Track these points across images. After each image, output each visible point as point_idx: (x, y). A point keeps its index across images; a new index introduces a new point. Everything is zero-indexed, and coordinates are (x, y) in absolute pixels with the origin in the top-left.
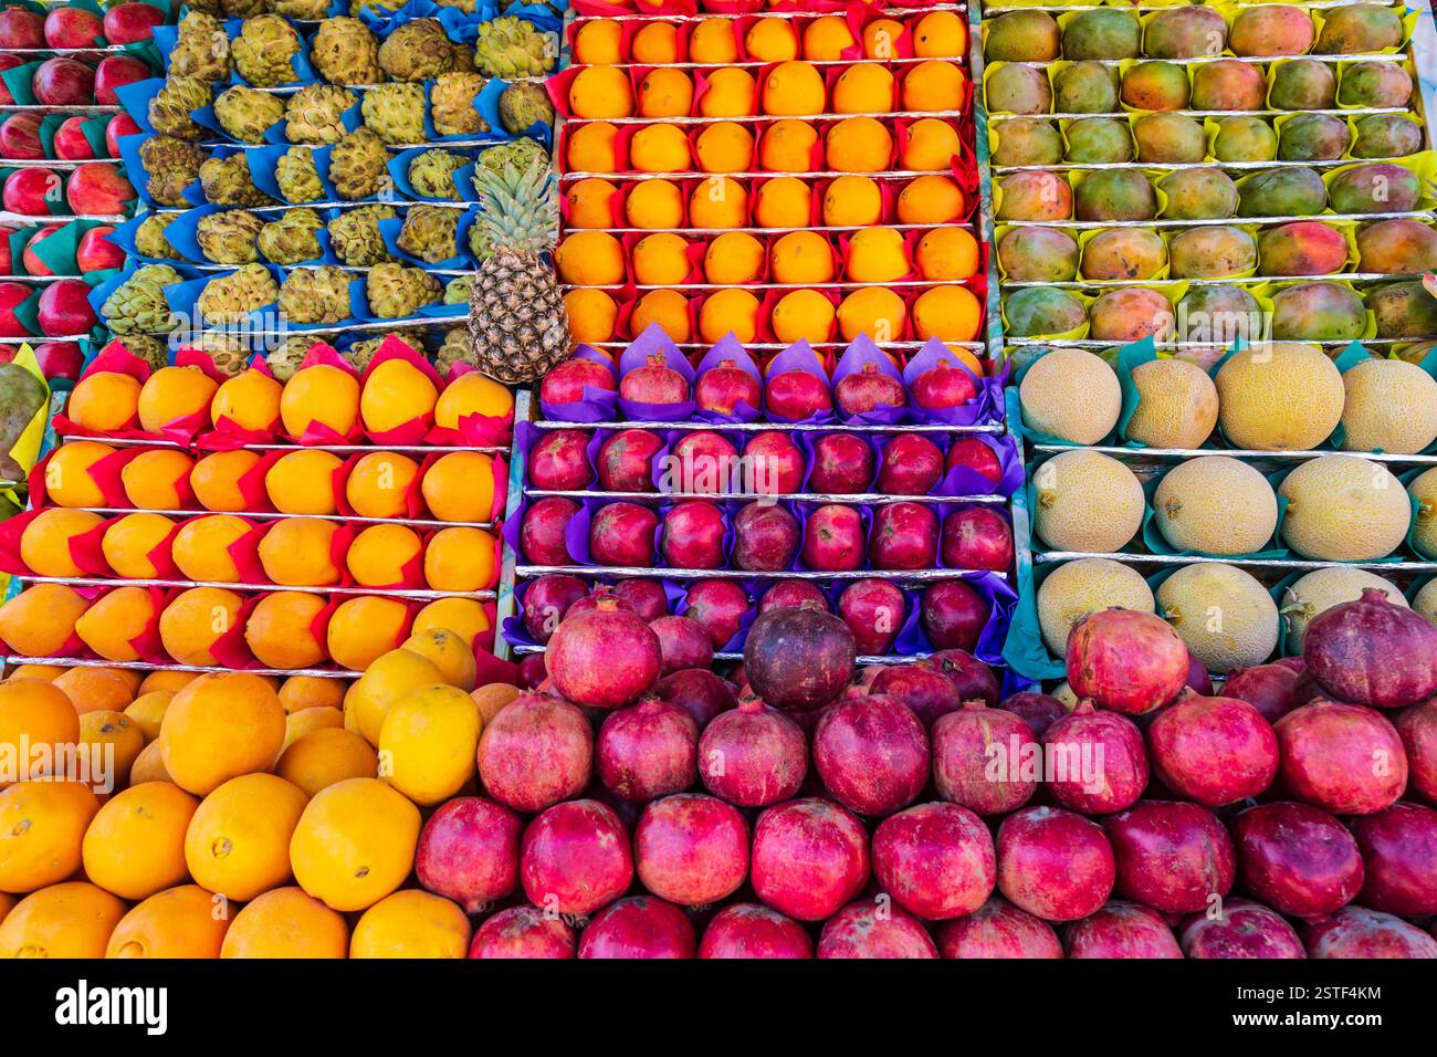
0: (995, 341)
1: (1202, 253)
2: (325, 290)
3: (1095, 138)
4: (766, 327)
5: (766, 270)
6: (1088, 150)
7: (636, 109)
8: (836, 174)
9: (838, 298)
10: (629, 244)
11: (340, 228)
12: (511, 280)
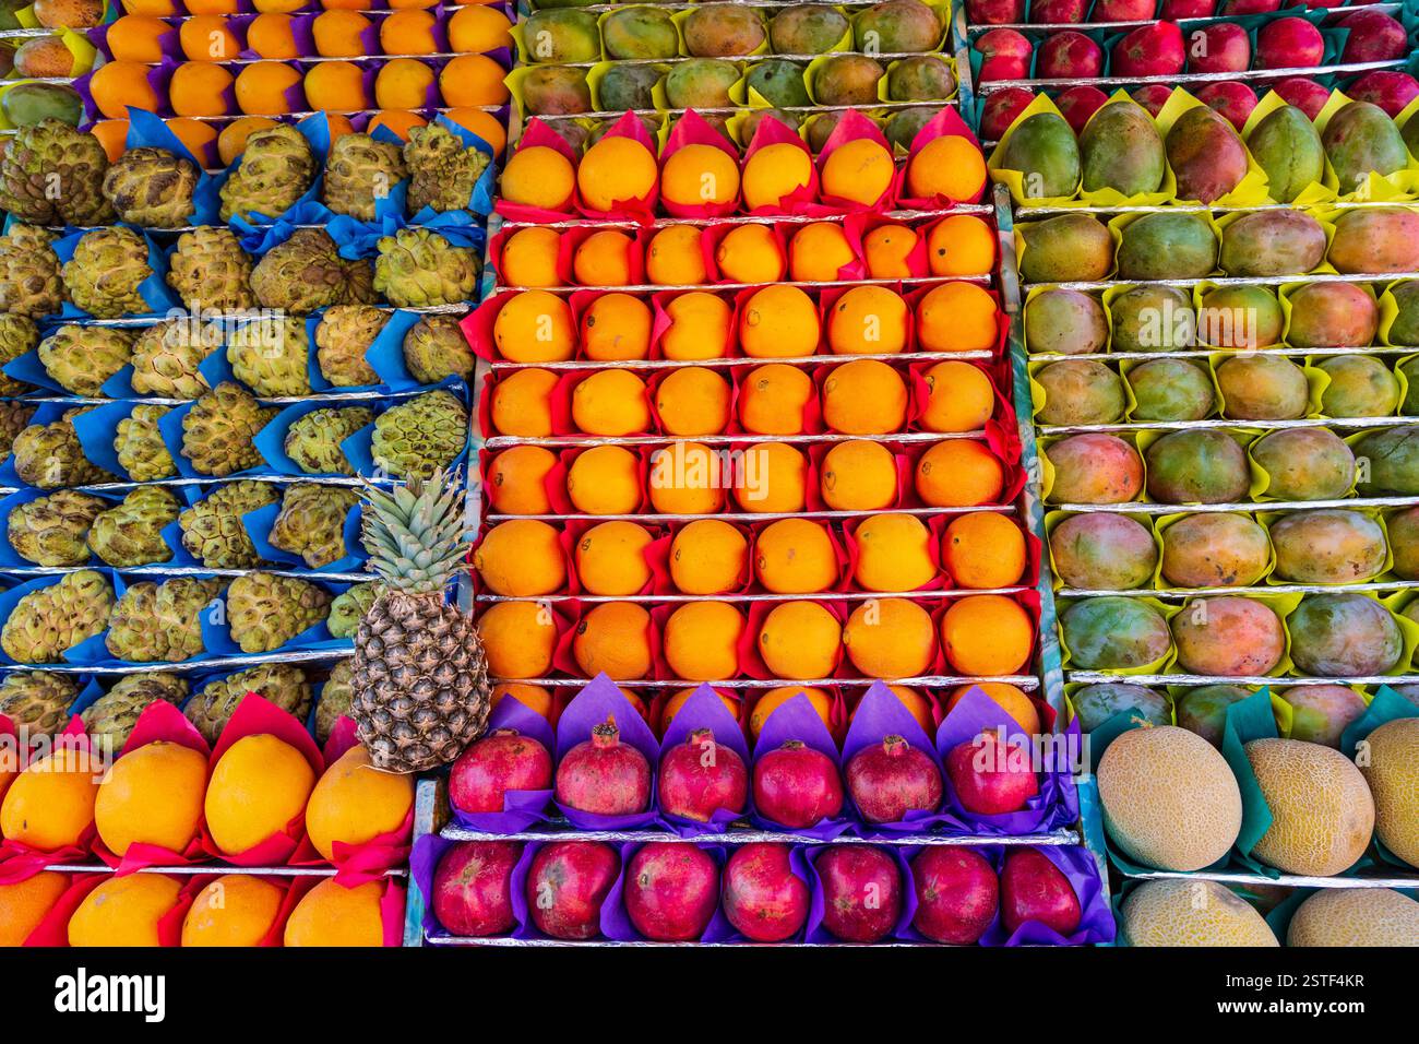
0: (1053, 676)
1: (1320, 556)
2: (170, 618)
3: (1170, 393)
4: (751, 655)
5: (750, 576)
6: (1161, 406)
7: (579, 350)
8: (837, 437)
9: (845, 613)
10: (570, 535)
11: (193, 522)
12: (404, 645)
